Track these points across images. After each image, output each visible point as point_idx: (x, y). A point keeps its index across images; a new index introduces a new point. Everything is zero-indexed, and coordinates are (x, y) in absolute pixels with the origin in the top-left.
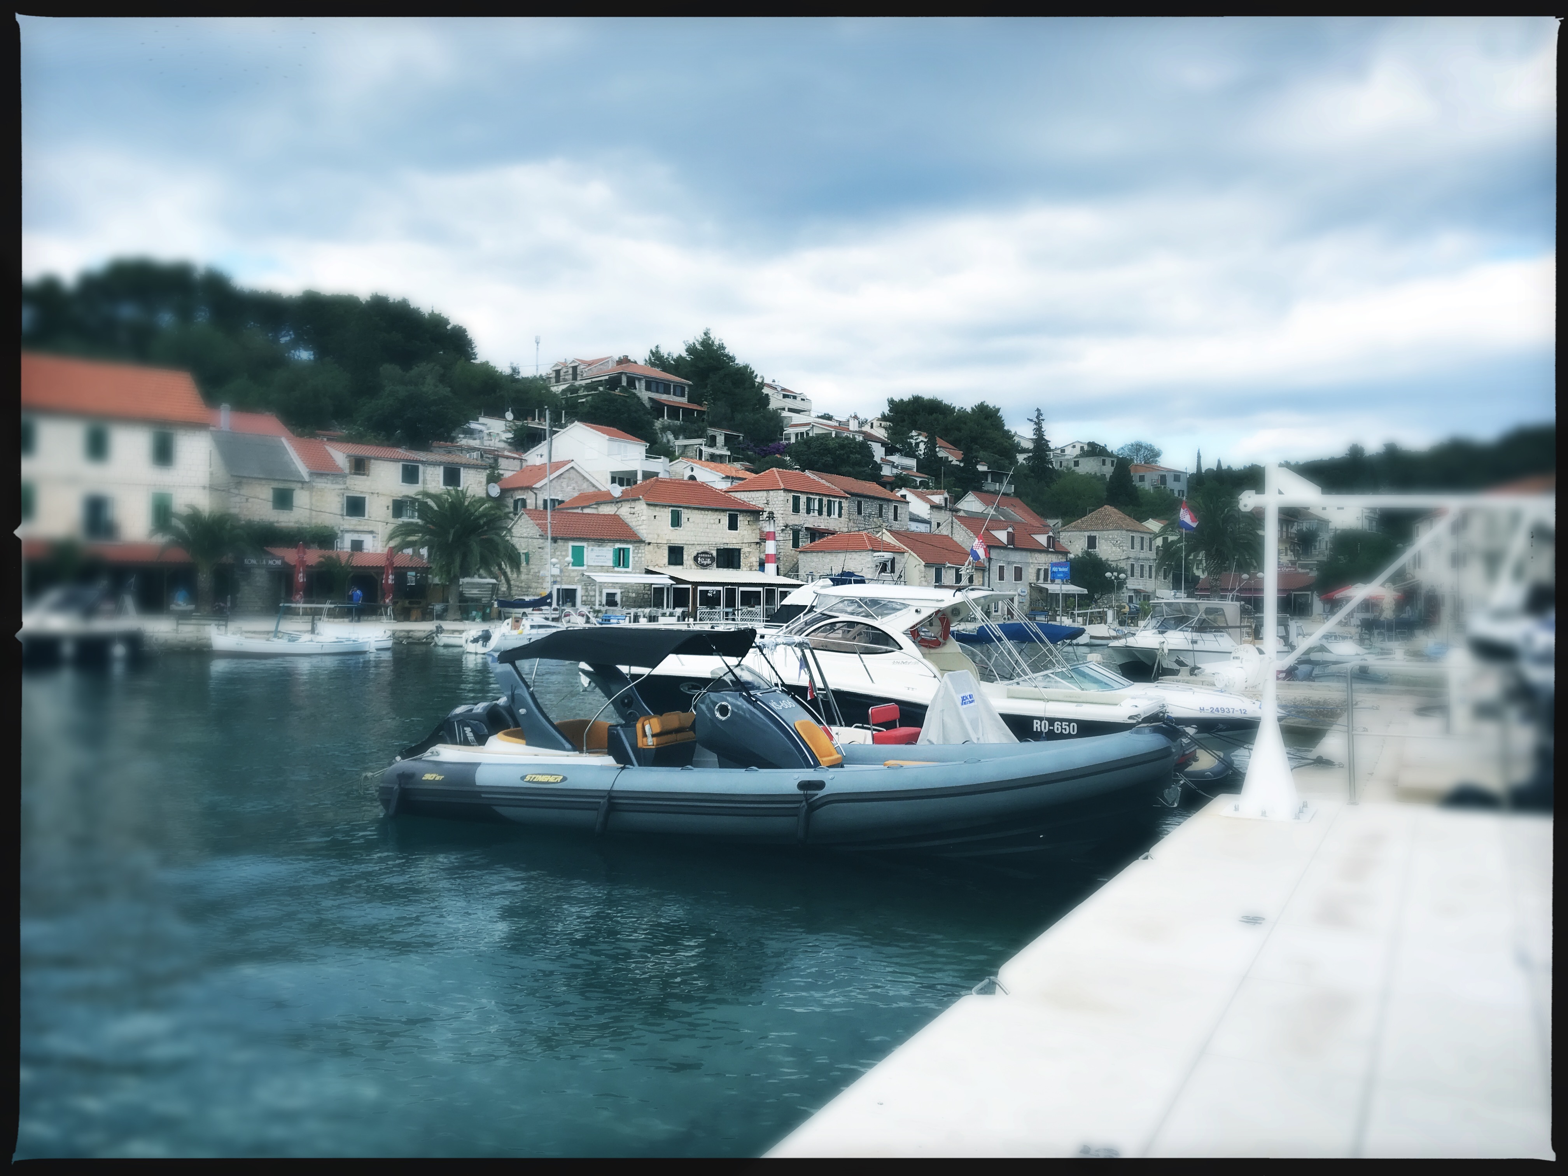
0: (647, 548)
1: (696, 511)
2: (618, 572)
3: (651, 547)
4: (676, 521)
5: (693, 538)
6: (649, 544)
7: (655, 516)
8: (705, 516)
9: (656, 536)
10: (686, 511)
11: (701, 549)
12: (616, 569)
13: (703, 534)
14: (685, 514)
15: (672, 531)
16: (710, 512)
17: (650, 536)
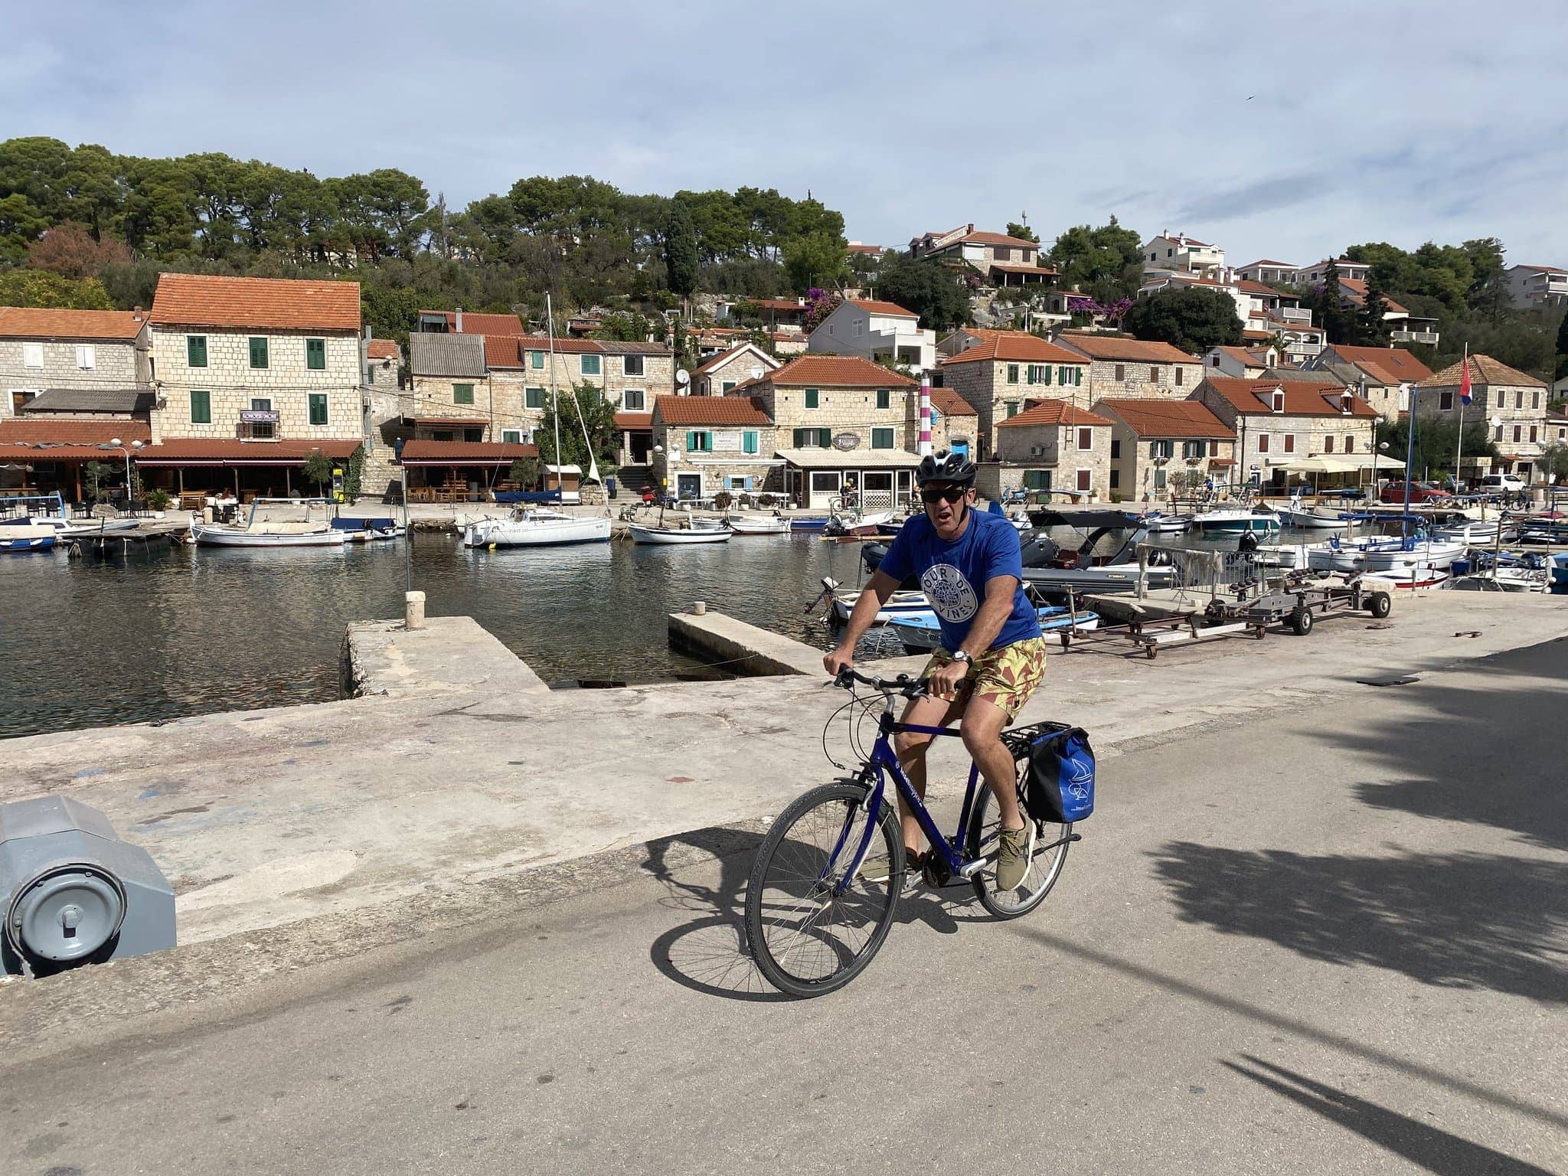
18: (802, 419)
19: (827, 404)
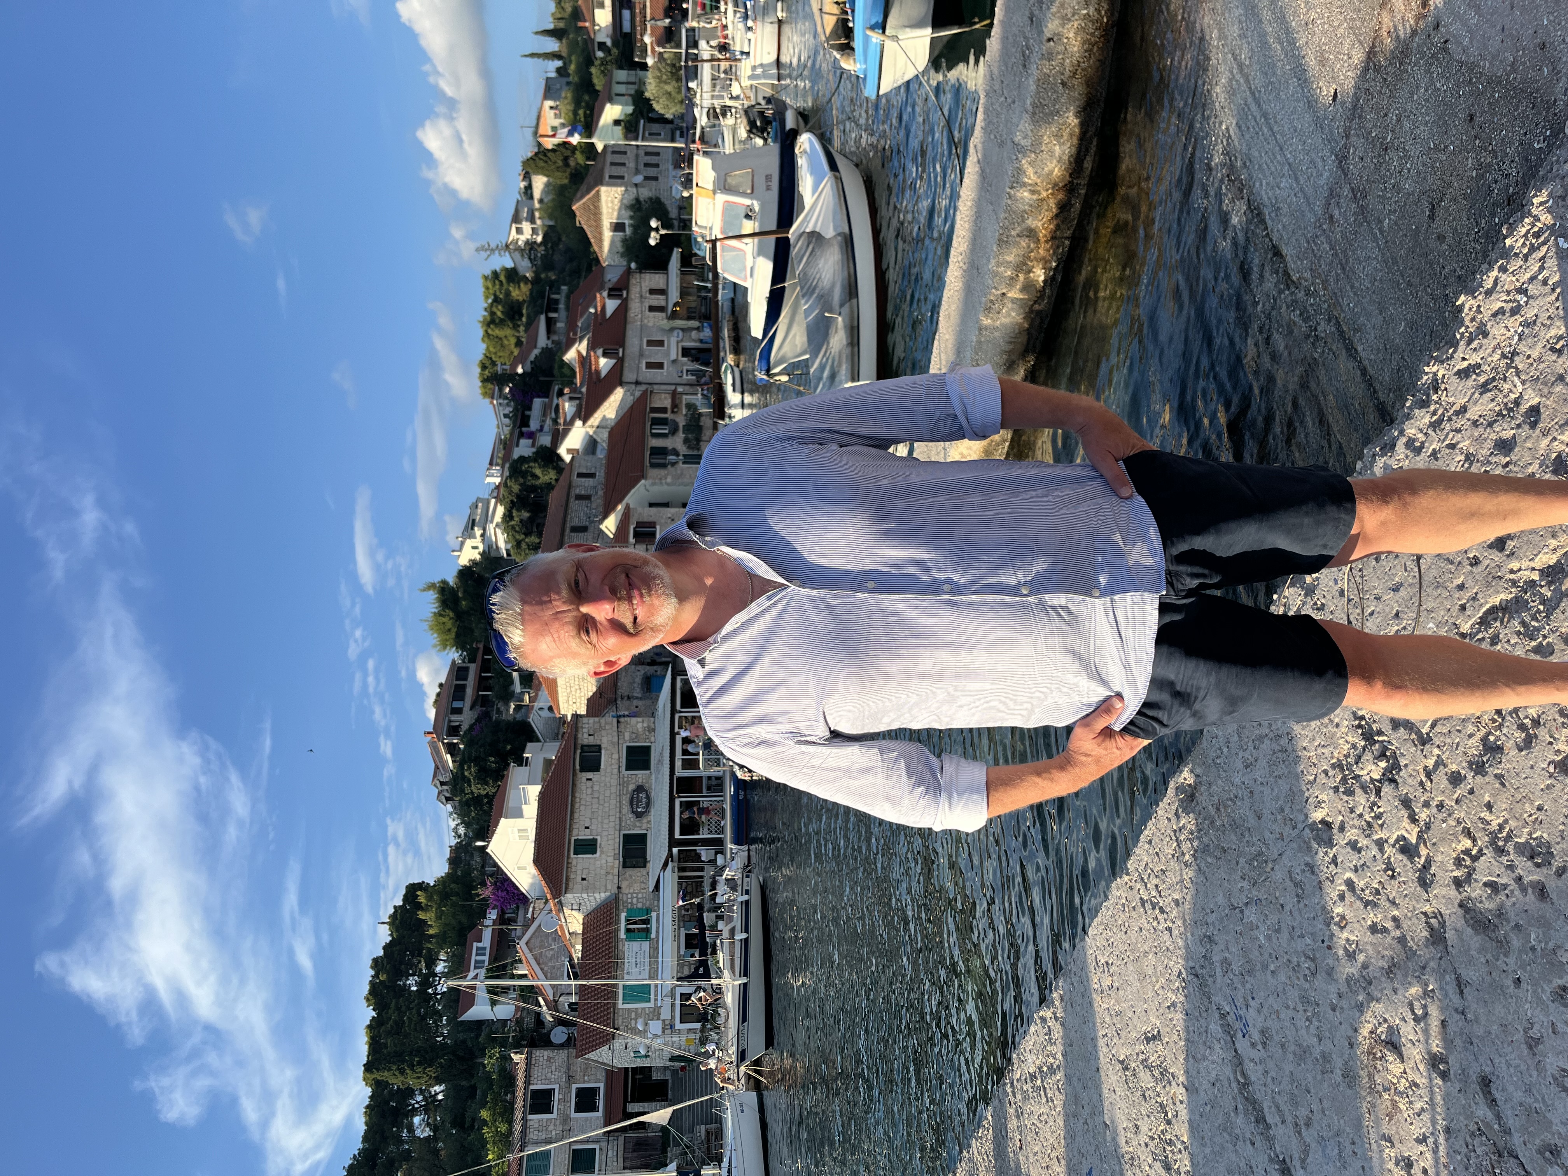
0: (625, 890)
1: (576, 815)
2: (657, 932)
3: (624, 885)
4: (588, 847)
5: (612, 819)
6: (619, 888)
7: (583, 879)
8: (583, 802)
9: (610, 877)
10: (575, 832)
11: (626, 809)
12: (653, 935)
13: (606, 805)
14: (581, 834)
15: (602, 852)
16: (577, 795)
17: (609, 887)
18: (610, 859)
19: (593, 827)
